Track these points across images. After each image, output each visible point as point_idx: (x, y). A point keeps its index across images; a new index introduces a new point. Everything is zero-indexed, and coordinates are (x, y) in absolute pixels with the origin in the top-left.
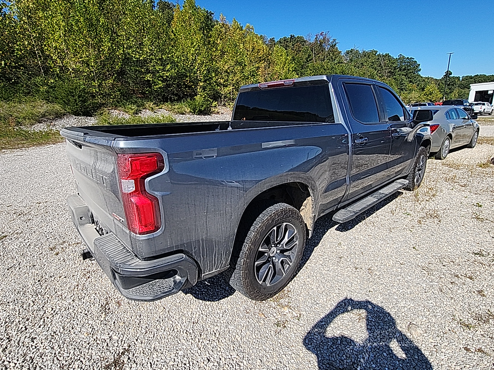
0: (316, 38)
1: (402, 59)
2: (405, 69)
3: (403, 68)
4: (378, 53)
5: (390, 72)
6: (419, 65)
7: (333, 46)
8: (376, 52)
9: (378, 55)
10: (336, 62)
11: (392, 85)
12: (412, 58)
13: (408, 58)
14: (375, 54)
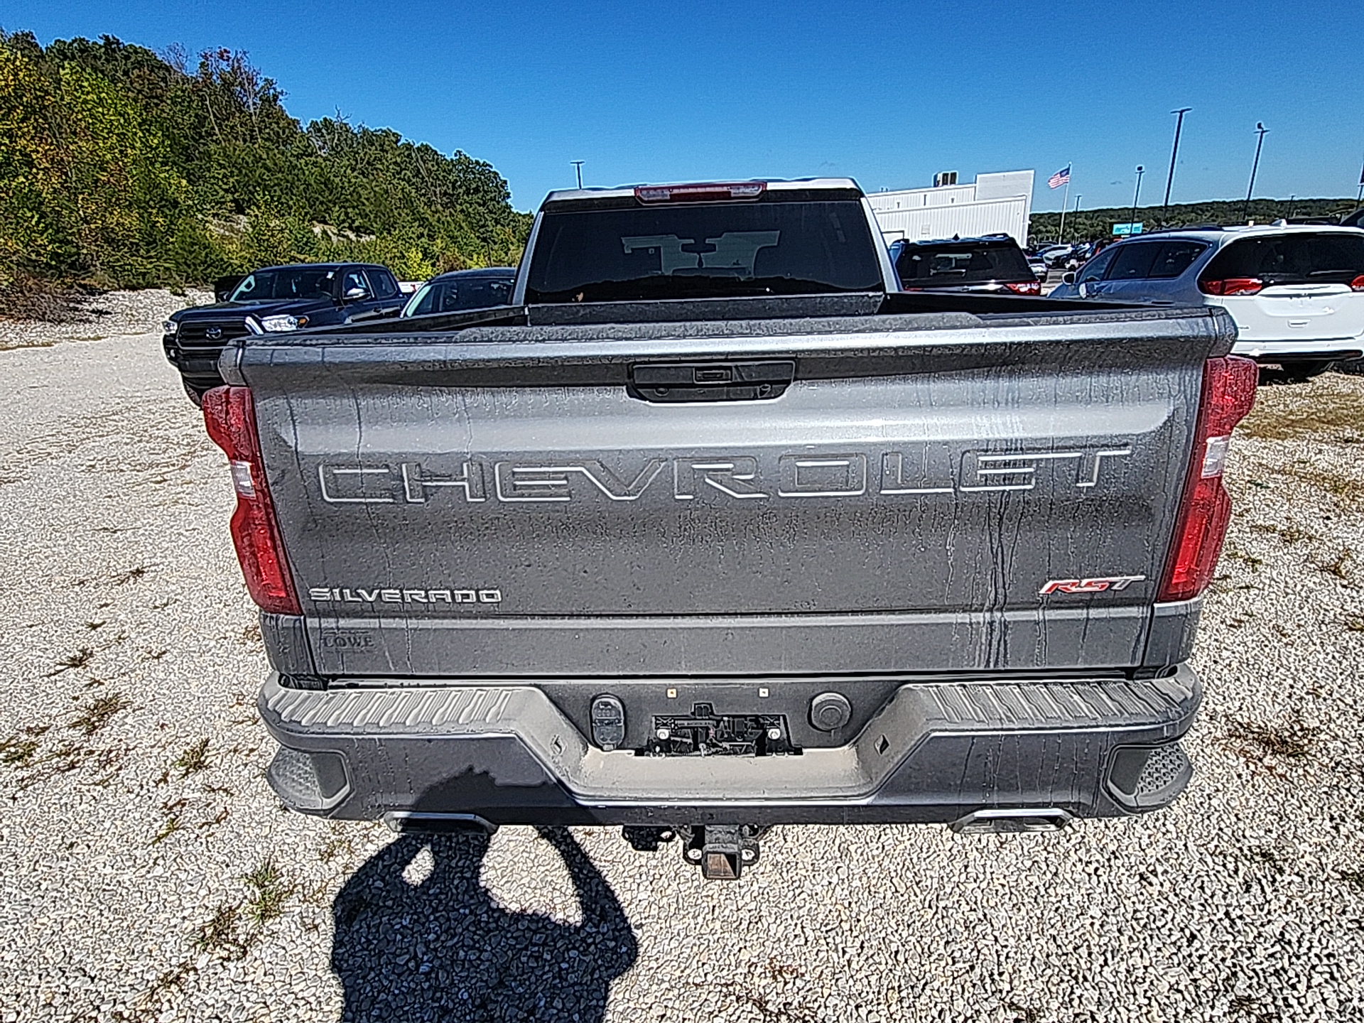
0: (205, 66)
1: (463, 164)
2: (477, 190)
3: (474, 186)
4: (403, 141)
5: (445, 193)
6: (505, 182)
7: (268, 100)
8: (399, 138)
9: (406, 145)
10: (294, 150)
11: (462, 228)
12: (485, 165)
13: (477, 162)
14: (396, 143)
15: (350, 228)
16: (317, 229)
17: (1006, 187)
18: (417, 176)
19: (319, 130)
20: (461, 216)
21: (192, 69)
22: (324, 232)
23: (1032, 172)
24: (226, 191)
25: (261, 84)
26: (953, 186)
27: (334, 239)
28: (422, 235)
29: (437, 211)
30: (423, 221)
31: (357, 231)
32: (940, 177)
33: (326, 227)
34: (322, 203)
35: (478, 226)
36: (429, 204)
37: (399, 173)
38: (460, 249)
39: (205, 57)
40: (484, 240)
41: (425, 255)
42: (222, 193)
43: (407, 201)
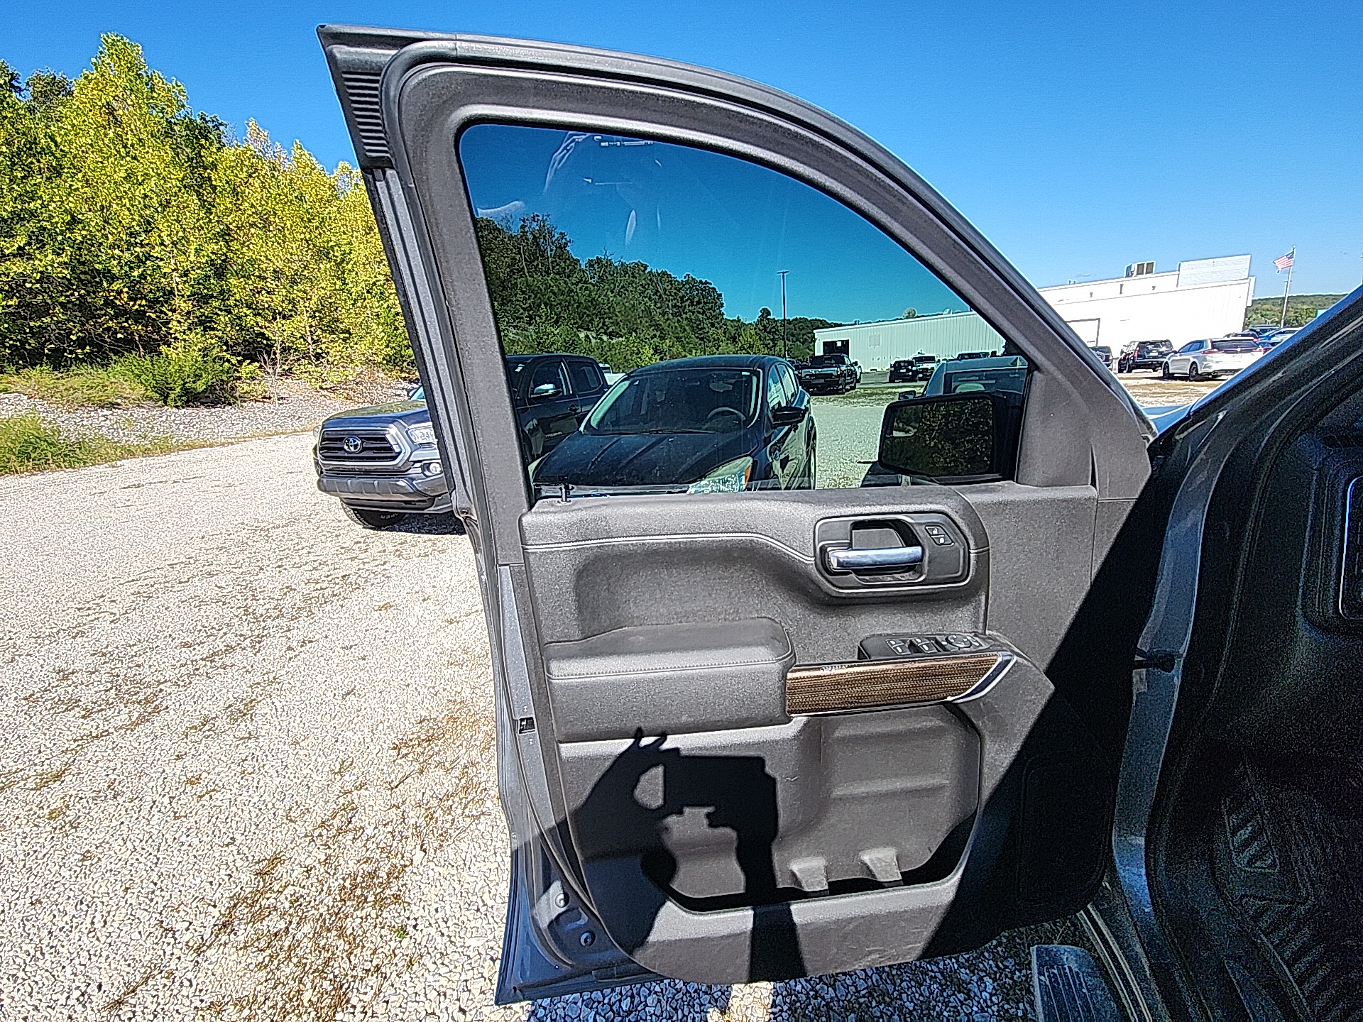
0: (523, 227)
1: (690, 282)
2: (699, 302)
3: (696, 299)
4: (649, 270)
5: (675, 306)
6: (721, 295)
7: (562, 248)
8: (646, 267)
9: (651, 272)
10: (574, 280)
11: (685, 330)
12: (707, 283)
13: (701, 282)
14: (644, 271)
15: (605, 333)
16: (582, 335)
17: (1215, 273)
18: (656, 294)
19: (593, 266)
20: (685, 322)
21: (515, 231)
22: (587, 336)
23: (1249, 257)
24: (524, 309)
25: (557, 236)
26: (1150, 275)
27: (593, 341)
28: (655, 336)
29: (668, 319)
30: (657, 326)
31: (611, 335)
32: (1134, 268)
33: (589, 333)
34: (588, 316)
35: (697, 327)
36: (663, 314)
37: (643, 292)
38: (683, 346)
39: (524, 221)
40: (702, 339)
41: (656, 351)
42: (521, 311)
43: (648, 311)
